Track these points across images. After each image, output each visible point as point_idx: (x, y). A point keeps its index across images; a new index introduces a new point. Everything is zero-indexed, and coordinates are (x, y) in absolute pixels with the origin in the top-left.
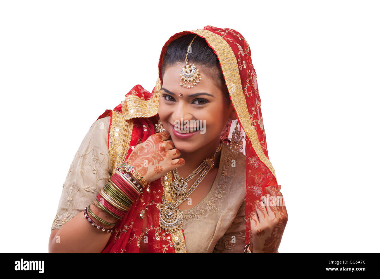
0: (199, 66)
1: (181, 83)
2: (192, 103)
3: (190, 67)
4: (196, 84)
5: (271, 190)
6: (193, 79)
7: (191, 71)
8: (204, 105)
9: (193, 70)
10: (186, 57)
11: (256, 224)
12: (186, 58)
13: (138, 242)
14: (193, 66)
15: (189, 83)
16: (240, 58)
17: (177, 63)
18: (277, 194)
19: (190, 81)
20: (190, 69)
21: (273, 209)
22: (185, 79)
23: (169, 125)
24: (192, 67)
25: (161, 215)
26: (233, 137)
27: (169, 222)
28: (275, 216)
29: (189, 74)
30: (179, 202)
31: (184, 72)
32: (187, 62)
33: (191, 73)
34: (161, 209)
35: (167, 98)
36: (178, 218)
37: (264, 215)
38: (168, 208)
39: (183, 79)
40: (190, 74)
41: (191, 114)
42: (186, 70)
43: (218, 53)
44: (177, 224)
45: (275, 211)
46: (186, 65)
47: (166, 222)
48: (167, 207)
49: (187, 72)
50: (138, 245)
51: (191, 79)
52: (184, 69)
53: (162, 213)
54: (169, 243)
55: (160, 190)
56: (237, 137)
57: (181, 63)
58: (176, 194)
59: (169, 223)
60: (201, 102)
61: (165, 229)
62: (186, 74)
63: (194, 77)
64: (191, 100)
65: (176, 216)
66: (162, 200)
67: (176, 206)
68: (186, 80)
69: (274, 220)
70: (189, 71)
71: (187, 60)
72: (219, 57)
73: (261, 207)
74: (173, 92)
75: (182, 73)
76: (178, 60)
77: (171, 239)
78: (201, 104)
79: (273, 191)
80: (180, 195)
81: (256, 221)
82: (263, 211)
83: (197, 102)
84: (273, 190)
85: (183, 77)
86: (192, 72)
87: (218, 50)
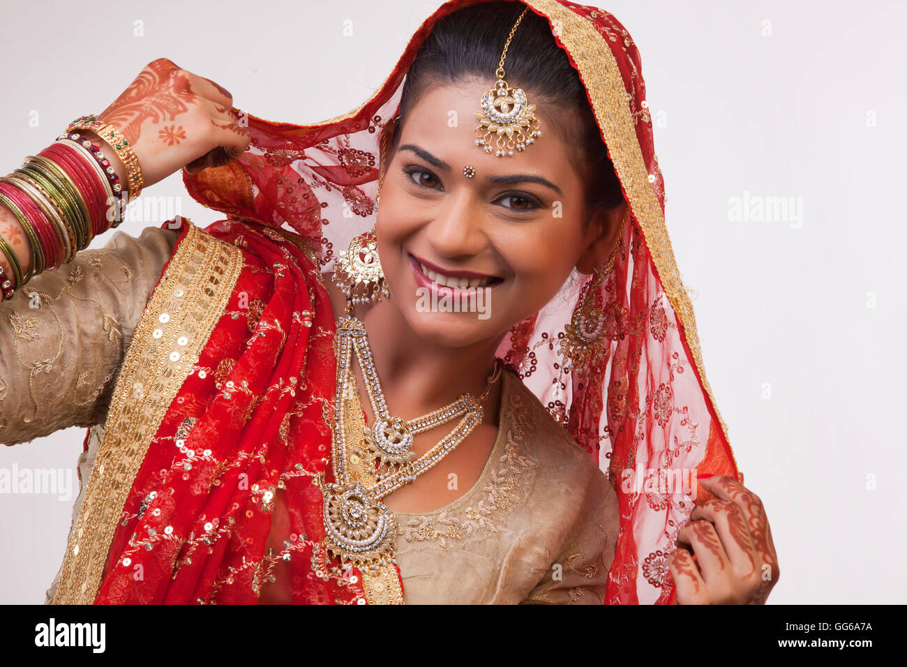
0: (535, 96)
1: (478, 139)
2: (494, 203)
3: (510, 94)
4: (523, 146)
5: (726, 489)
6: (516, 132)
7: (511, 106)
8: (529, 214)
9: (517, 106)
10: (501, 66)
11: (697, 587)
12: (501, 68)
13: (256, 580)
14: (519, 95)
15: (501, 142)
16: (634, 92)
17: (471, 77)
18: (751, 501)
19: (505, 135)
20: (510, 100)
21: (746, 543)
22: (492, 127)
23: (406, 258)
24: (515, 95)
25: (331, 513)
26: (573, 323)
27: (353, 538)
28: (750, 564)
29: (505, 115)
30: (387, 486)
31: (492, 107)
32: (503, 79)
33: (512, 113)
34: (331, 496)
35: (417, 177)
36: (379, 529)
37: (720, 559)
38: (351, 498)
39: (484, 127)
40: (507, 115)
41: (485, 235)
42: (498, 102)
43: (581, 65)
44: (376, 547)
45: (750, 548)
46: (498, 87)
47: (343, 537)
48: (348, 494)
49: (498, 108)
50: (256, 589)
51: (509, 130)
52: (491, 98)
53: (334, 509)
54: (355, 595)
55: (322, 445)
56: (587, 325)
57: (482, 79)
58: (378, 459)
59: (354, 541)
60: (519, 202)
61: (339, 557)
62: (498, 114)
63: (518, 127)
64: (494, 192)
65: (376, 523)
66: (336, 474)
67: (377, 497)
68: (494, 133)
69: (750, 576)
70: (504, 107)
71: (501, 73)
72: (584, 77)
73: (709, 538)
74: (446, 162)
75: (484, 109)
76: (472, 69)
77: (360, 585)
78: (518, 210)
79: (732, 490)
80: (388, 464)
81: (694, 579)
82: (717, 547)
83: (507, 203)
84: (732, 488)
85: (485, 122)
86: (515, 109)
87: (583, 56)
